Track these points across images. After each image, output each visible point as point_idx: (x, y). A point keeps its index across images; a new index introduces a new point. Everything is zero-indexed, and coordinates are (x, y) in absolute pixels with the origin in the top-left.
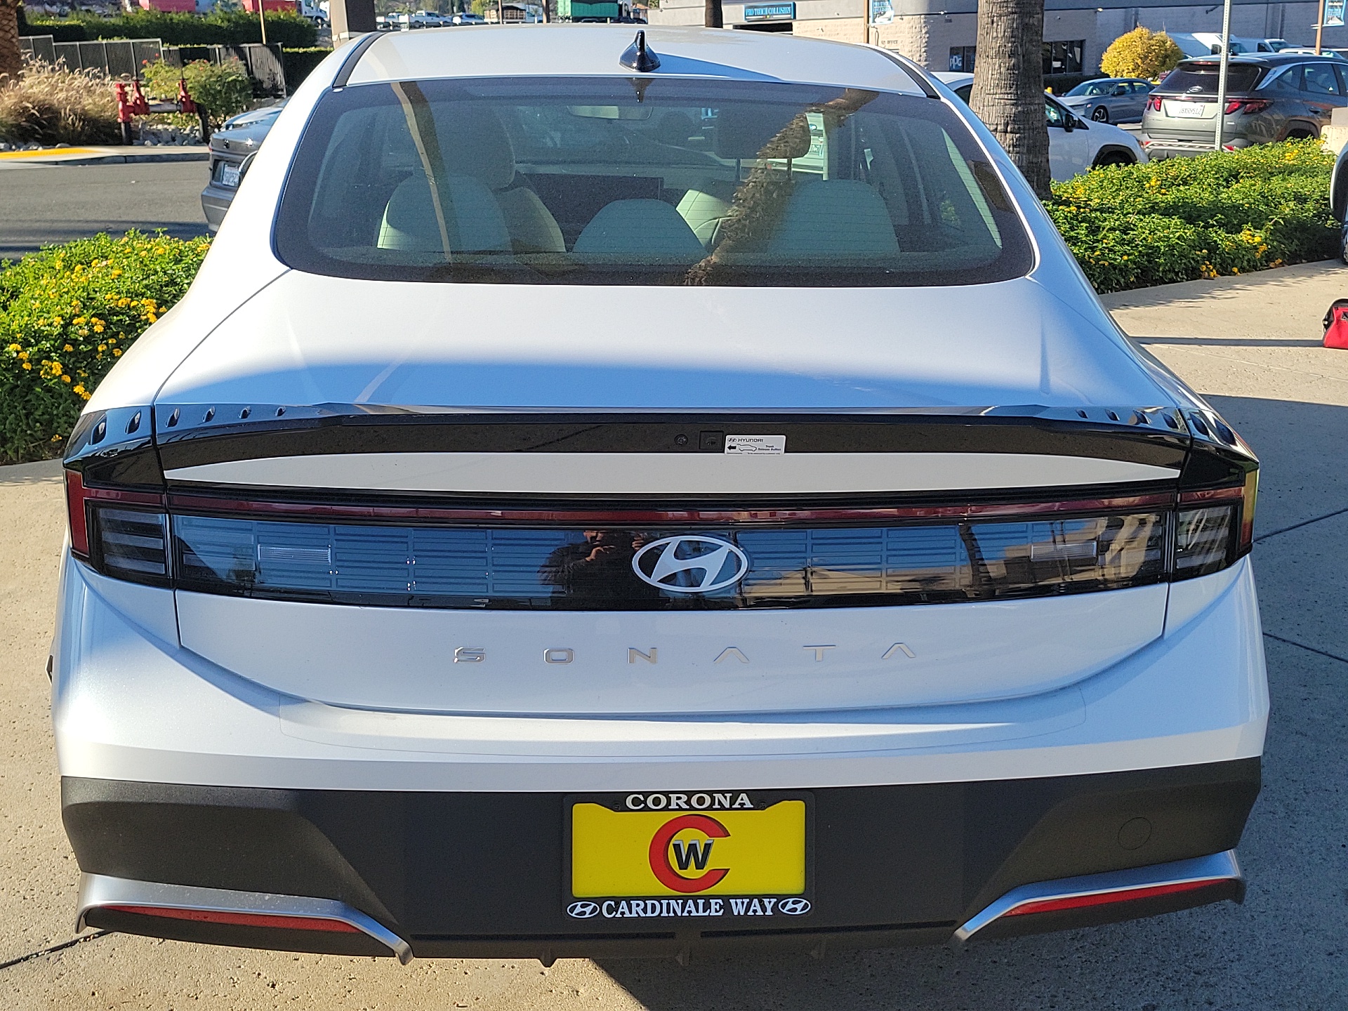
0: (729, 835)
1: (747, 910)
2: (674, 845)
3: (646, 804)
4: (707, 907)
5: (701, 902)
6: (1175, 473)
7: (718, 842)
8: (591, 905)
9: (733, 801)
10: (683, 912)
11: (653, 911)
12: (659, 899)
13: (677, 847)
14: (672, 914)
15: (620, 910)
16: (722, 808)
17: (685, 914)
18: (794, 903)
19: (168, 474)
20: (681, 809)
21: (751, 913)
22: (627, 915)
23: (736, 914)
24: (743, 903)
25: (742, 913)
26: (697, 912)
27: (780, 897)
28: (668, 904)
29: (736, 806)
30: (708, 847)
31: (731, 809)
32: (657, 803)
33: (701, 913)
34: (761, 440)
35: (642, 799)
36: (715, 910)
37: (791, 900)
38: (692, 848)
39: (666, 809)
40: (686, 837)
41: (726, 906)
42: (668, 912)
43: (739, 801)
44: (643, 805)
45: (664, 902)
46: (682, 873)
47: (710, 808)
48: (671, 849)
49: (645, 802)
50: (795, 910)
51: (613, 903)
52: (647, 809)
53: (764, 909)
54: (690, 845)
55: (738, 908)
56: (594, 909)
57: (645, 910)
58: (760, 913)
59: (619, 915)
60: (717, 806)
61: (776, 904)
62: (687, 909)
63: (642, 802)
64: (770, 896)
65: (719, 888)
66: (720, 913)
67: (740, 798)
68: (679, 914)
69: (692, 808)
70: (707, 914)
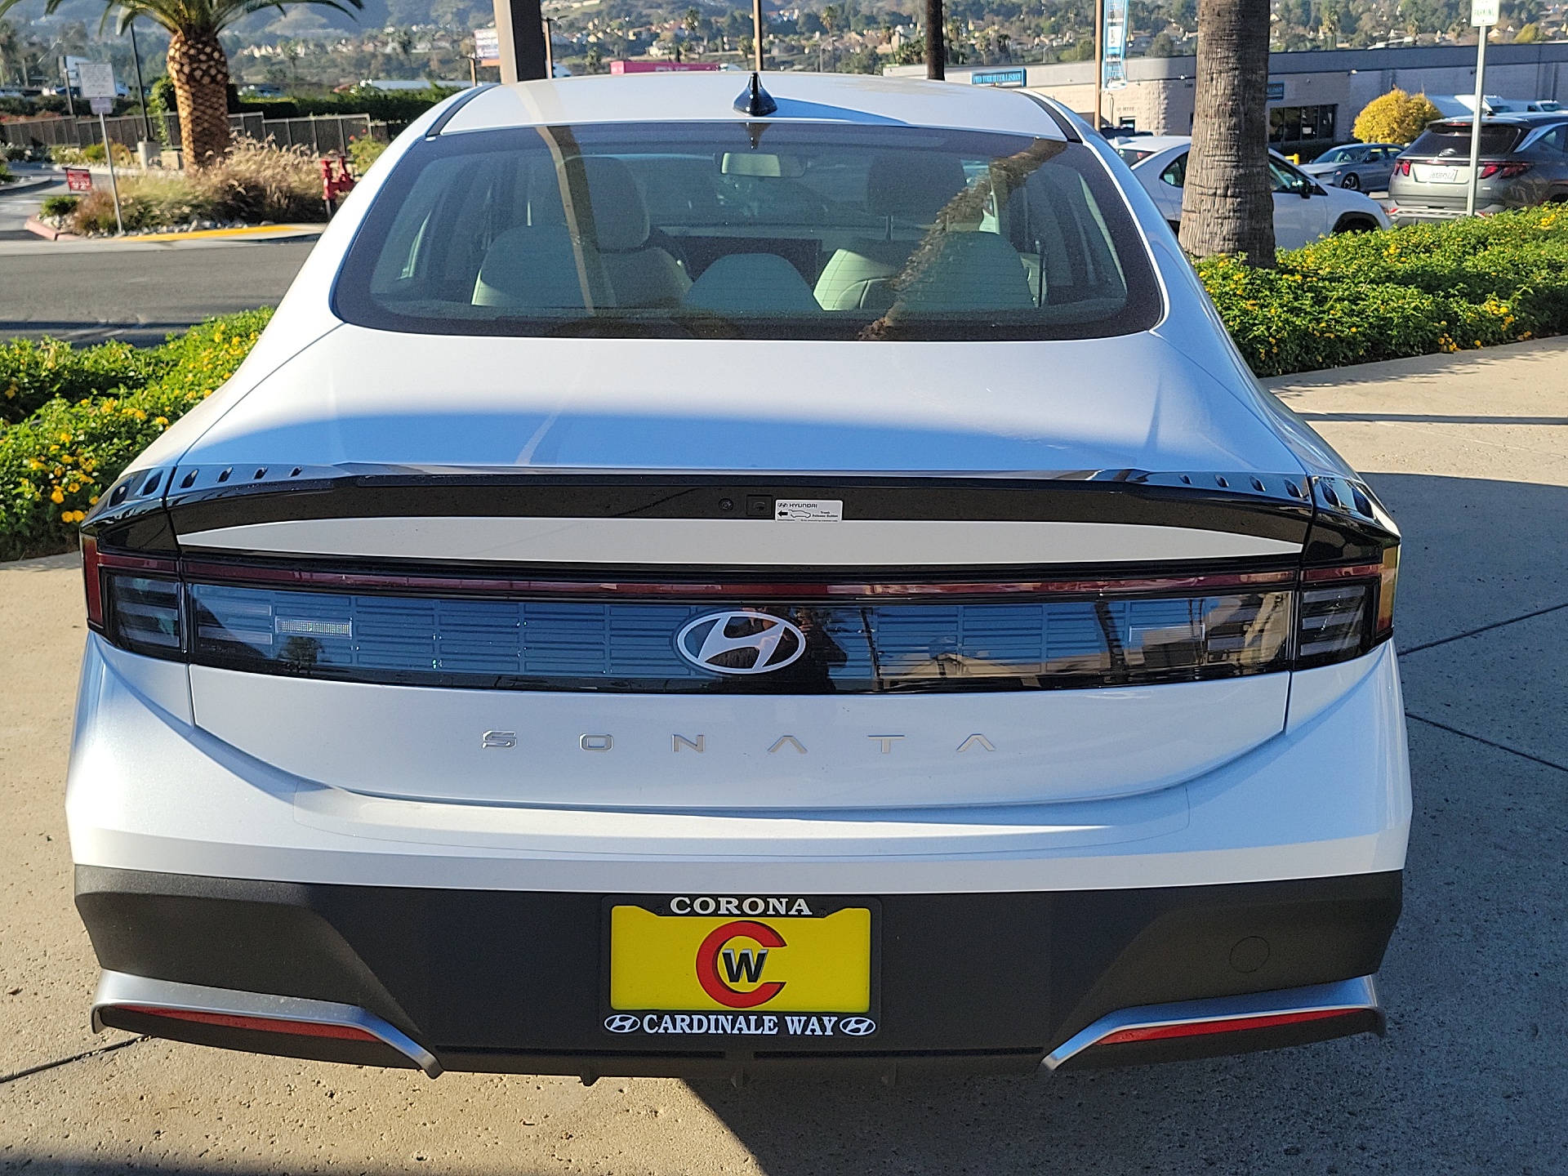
0: (785, 945)
1: (805, 1028)
2: (724, 954)
3: (692, 908)
4: (760, 1024)
5: (753, 1018)
6: (1297, 548)
7: (773, 953)
8: (629, 1018)
9: (789, 907)
10: (732, 1029)
11: (700, 1026)
12: (707, 1013)
13: (727, 957)
14: (720, 1031)
15: (663, 1025)
16: (778, 914)
17: (736, 1031)
18: (857, 1022)
19: (182, 539)
20: (731, 915)
21: (808, 1032)
22: (671, 1030)
23: (792, 1032)
24: (800, 1021)
25: (799, 1033)
26: (749, 1029)
27: (841, 1016)
28: (717, 1020)
29: (793, 912)
30: (761, 957)
31: (787, 915)
32: (704, 906)
33: (753, 1031)
34: (815, 506)
35: (688, 902)
36: (769, 1027)
37: (854, 1019)
38: (744, 958)
39: (715, 914)
40: (738, 945)
41: (781, 1024)
42: (717, 1028)
43: (796, 907)
44: (689, 909)
45: (712, 1018)
46: (733, 985)
47: (764, 914)
48: (721, 959)
49: (691, 906)
50: (858, 1030)
51: (655, 1017)
52: (693, 913)
53: (823, 1028)
54: (741, 955)
55: (794, 1026)
56: (634, 1024)
57: (691, 1026)
58: (819, 1032)
59: (661, 1031)
60: (771, 912)
61: (837, 1023)
62: (737, 1025)
63: (688, 906)
64: (830, 1014)
65: (774, 1004)
66: (775, 1032)
67: (797, 904)
68: (729, 1032)
69: (744, 914)
70: (759, 1032)
